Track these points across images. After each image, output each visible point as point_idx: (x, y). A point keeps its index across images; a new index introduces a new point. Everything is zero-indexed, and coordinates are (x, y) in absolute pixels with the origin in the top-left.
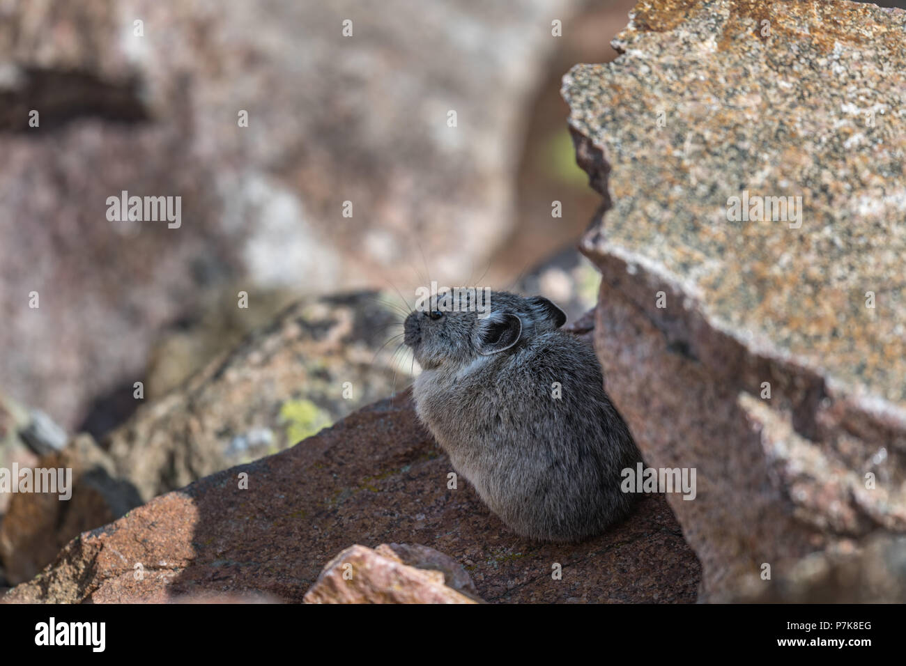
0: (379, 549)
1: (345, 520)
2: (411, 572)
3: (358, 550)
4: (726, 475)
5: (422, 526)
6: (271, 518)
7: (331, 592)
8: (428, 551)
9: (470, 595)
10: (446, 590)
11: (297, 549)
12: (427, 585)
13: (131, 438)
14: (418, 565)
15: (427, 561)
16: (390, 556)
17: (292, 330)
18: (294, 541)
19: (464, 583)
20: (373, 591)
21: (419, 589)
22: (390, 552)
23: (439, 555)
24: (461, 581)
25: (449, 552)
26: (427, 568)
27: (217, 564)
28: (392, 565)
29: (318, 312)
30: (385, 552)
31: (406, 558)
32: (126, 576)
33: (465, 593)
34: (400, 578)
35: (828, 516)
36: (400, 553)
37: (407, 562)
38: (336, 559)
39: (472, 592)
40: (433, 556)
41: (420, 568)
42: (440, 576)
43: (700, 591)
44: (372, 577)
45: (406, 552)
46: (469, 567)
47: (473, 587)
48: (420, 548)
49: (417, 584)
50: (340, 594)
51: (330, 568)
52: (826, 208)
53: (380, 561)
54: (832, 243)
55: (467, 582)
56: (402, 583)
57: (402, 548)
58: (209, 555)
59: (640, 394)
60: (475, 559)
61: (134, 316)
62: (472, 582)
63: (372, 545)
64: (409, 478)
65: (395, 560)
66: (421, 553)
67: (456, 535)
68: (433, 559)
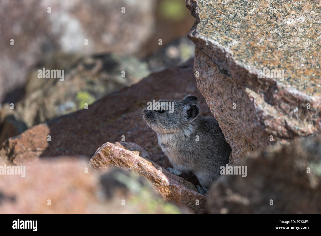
0: (116, 144)
1: (103, 134)
2: (128, 152)
3: (109, 144)
4: (240, 117)
5: (130, 136)
6: (76, 133)
7: (99, 159)
8: (133, 144)
9: (148, 160)
10: (140, 158)
11: (85, 144)
12: (133, 156)
13: (23, 106)
14: (130, 149)
15: (133, 148)
16: (120, 146)
17: (80, 67)
18: (84, 141)
19: (146, 156)
20: (114, 158)
21: (131, 157)
22: (120, 144)
23: (137, 146)
24: (145, 155)
25: (140, 145)
26: (133, 150)
27: (57, 149)
28: (121, 149)
29: (89, 61)
30: (118, 144)
31: (126, 147)
32: (25, 153)
33: (146, 159)
34: (124, 153)
35: (277, 131)
36: (123, 145)
37: (126, 148)
38: (101, 147)
39: (149, 159)
40: (135, 146)
41: (131, 150)
42: (138, 153)
43: (230, 158)
44: (114, 153)
45: (126, 145)
46: (147, 150)
47: (149, 157)
48: (130, 143)
49: (130, 156)
50: (102, 159)
51: (99, 150)
52: (275, 22)
53: (117, 148)
54: (278, 34)
55: (147, 155)
56: (124, 156)
57: (124, 143)
58: (54, 146)
59: (210, 88)
60: (149, 147)
61: (21, 64)
62: (149, 155)
63: (113, 142)
64: (125, 119)
65: (122, 147)
66: (131, 145)
67: (142, 139)
68: (135, 147)
